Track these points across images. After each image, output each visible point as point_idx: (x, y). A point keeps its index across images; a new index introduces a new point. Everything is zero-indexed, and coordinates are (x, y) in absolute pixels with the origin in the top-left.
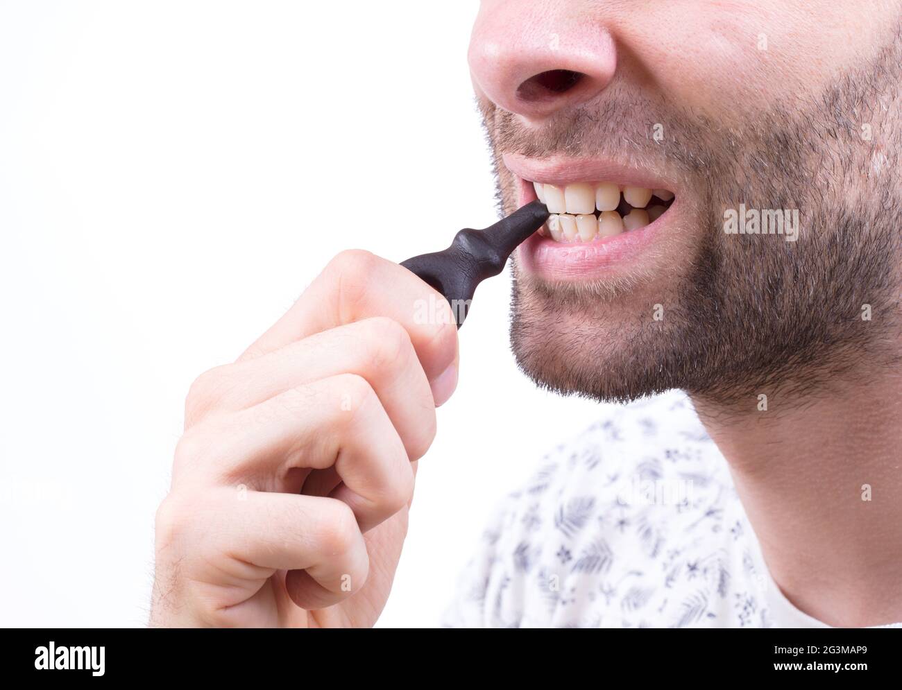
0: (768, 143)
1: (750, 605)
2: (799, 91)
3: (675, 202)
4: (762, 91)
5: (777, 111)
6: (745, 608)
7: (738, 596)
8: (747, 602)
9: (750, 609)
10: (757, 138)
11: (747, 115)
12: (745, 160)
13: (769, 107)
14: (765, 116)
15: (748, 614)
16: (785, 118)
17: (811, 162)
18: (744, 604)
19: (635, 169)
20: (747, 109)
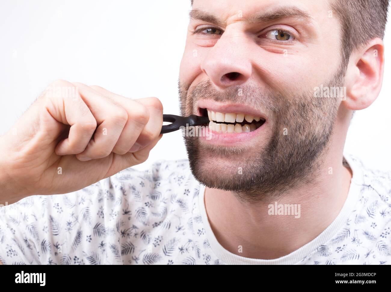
0: (299, 106)
1: (208, 258)
2: (310, 90)
3: (265, 122)
4: (300, 88)
5: (304, 96)
6: (207, 259)
7: (203, 255)
8: (207, 257)
9: (208, 260)
10: (296, 104)
11: (294, 96)
12: (291, 111)
13: (301, 94)
14: (300, 97)
15: (208, 261)
16: (305, 99)
17: (310, 114)
18: (206, 258)
19: (255, 110)
20: (295, 94)
